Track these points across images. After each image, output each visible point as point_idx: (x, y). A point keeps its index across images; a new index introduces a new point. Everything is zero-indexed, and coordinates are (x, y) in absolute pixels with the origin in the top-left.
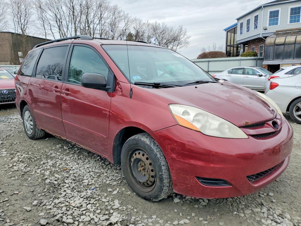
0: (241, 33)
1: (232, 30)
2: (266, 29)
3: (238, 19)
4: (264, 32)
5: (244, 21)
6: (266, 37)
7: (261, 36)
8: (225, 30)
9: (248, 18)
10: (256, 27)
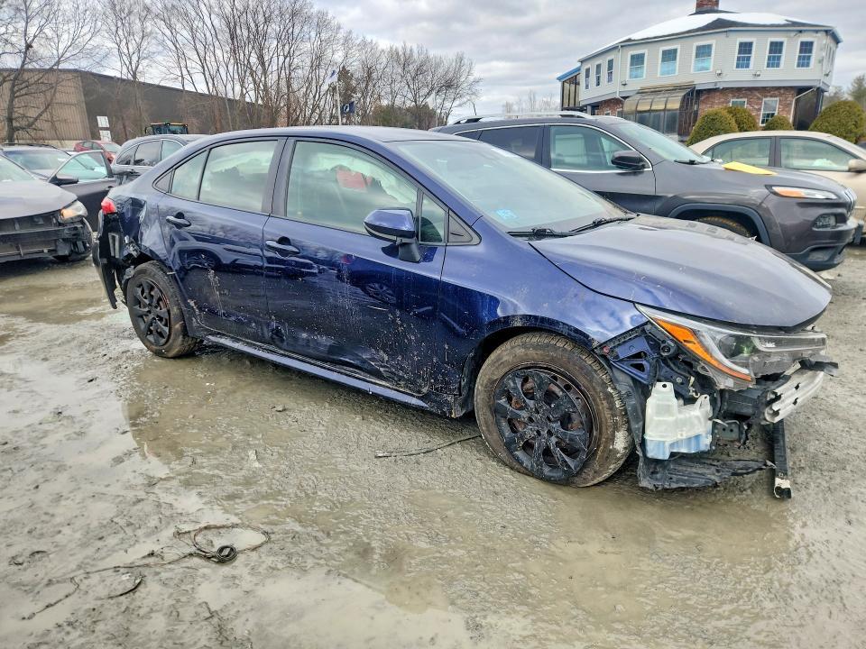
0: (587, 87)
1: (571, 80)
2: (625, 85)
3: (582, 62)
4: (623, 89)
5: (592, 65)
6: (625, 98)
7: (618, 96)
8: (559, 79)
9: (598, 62)
10: (610, 80)
